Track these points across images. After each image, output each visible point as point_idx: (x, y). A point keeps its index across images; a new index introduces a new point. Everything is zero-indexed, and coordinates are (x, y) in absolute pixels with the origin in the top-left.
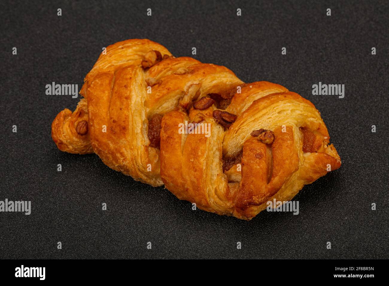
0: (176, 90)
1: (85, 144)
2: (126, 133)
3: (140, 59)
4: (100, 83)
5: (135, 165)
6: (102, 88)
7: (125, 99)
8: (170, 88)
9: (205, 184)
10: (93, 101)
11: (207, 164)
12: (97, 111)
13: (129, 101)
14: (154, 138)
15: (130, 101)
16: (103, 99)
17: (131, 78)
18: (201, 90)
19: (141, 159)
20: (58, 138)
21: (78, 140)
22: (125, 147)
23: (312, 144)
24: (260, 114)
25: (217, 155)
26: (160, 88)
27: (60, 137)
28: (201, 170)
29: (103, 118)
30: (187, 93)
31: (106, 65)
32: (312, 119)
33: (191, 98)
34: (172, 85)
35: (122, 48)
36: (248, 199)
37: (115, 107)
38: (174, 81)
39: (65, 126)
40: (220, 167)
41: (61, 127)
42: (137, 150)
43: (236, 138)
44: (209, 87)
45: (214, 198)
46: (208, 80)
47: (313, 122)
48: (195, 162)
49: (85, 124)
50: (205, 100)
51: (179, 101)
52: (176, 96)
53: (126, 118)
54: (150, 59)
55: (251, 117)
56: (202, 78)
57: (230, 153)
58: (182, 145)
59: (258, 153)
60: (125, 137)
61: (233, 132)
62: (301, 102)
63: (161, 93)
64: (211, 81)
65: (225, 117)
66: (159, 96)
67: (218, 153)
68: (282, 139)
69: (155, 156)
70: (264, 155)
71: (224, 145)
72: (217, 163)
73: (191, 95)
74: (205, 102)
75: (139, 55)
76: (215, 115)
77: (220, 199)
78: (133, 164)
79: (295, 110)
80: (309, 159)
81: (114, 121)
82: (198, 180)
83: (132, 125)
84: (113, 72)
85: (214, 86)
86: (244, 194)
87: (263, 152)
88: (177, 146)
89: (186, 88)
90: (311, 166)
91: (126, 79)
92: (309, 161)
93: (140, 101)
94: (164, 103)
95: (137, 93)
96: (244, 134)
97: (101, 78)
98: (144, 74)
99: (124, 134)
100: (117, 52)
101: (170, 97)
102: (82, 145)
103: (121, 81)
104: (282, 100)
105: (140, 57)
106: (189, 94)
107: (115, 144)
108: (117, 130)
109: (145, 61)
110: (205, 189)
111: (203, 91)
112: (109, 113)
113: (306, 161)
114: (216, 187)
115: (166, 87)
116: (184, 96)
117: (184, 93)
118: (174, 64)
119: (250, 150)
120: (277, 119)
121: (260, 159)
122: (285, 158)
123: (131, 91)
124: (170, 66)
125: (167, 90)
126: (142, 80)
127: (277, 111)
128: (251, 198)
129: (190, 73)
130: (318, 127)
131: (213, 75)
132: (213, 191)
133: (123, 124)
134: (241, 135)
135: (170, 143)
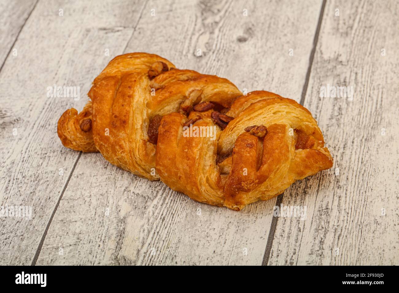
0: (178, 93)
1: (88, 141)
2: (125, 126)
3: (147, 68)
4: (105, 83)
5: (133, 157)
6: (107, 88)
7: (127, 97)
8: (172, 91)
9: (197, 172)
10: (97, 99)
11: (200, 154)
12: (101, 108)
13: (131, 99)
14: (153, 135)
15: (133, 100)
16: (107, 97)
17: (135, 81)
18: (202, 96)
19: (139, 151)
20: (62, 133)
21: (82, 137)
22: (124, 140)
23: (304, 143)
24: (257, 113)
25: (211, 149)
26: (163, 92)
27: (64, 132)
28: (194, 159)
29: (105, 113)
30: (188, 97)
31: (113, 70)
32: (307, 123)
33: (191, 102)
34: (174, 89)
35: (131, 58)
36: (237, 185)
37: (118, 104)
38: (176, 86)
39: (70, 122)
40: (213, 159)
41: (66, 123)
42: (136, 143)
43: (231, 136)
44: (211, 94)
45: (205, 186)
46: (210, 88)
47: (308, 126)
48: (188, 152)
49: (89, 122)
50: (205, 104)
51: (180, 105)
52: (177, 100)
53: (127, 113)
54: (156, 68)
55: (247, 116)
56: (205, 85)
57: (224, 150)
58: (178, 138)
59: (249, 143)
60: (125, 129)
61: (229, 129)
62: (298, 108)
63: (163, 96)
64: (213, 90)
65: (222, 117)
66: (161, 98)
67: (212, 147)
68: (273, 132)
69: (152, 150)
70: (255, 145)
71: (219, 142)
72: (211, 156)
73: (192, 100)
74: (205, 105)
75: (146, 66)
76: (213, 115)
77: (211, 187)
78: (131, 156)
79: (290, 112)
80: (300, 154)
81: (116, 117)
82: (190, 167)
83: (133, 120)
84: (120, 77)
85: (216, 94)
86: (233, 179)
87: (254, 143)
88: (173, 138)
89: (188, 93)
90: (302, 160)
91: (131, 81)
92: (300, 156)
93: (143, 102)
94: (166, 106)
95: (140, 94)
96: (238, 131)
97: (107, 79)
98: (149, 81)
99: (124, 127)
100: (125, 60)
101: (172, 100)
102: (85, 142)
103: (126, 84)
104: (278, 103)
105: (147, 67)
106: (190, 98)
107: (115, 137)
108: (118, 124)
109: (151, 70)
110: (197, 177)
111: (204, 97)
112: (112, 110)
113: (297, 155)
114: (208, 176)
115: (168, 91)
116: (185, 101)
117: (185, 98)
118: (179, 74)
119: (242, 141)
120: (272, 119)
121: (250, 148)
122: (275, 147)
123: (134, 91)
124: (175, 75)
125: (169, 93)
126: (147, 85)
127: (272, 112)
128: (240, 184)
129: (193, 80)
130: (313, 131)
131: (215, 84)
132: (204, 179)
133: (123, 118)
134: (236, 132)
135: (166, 136)
